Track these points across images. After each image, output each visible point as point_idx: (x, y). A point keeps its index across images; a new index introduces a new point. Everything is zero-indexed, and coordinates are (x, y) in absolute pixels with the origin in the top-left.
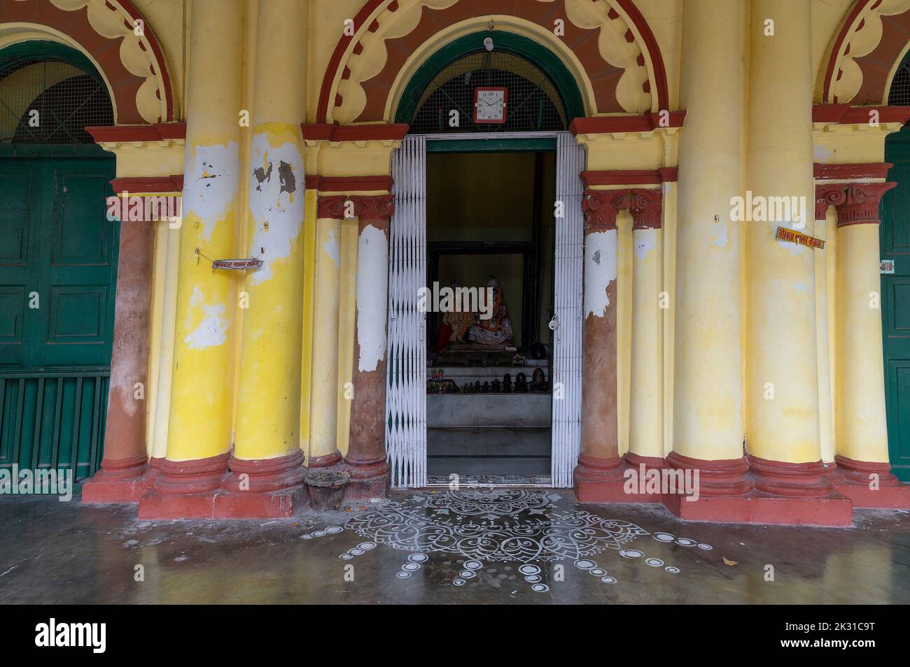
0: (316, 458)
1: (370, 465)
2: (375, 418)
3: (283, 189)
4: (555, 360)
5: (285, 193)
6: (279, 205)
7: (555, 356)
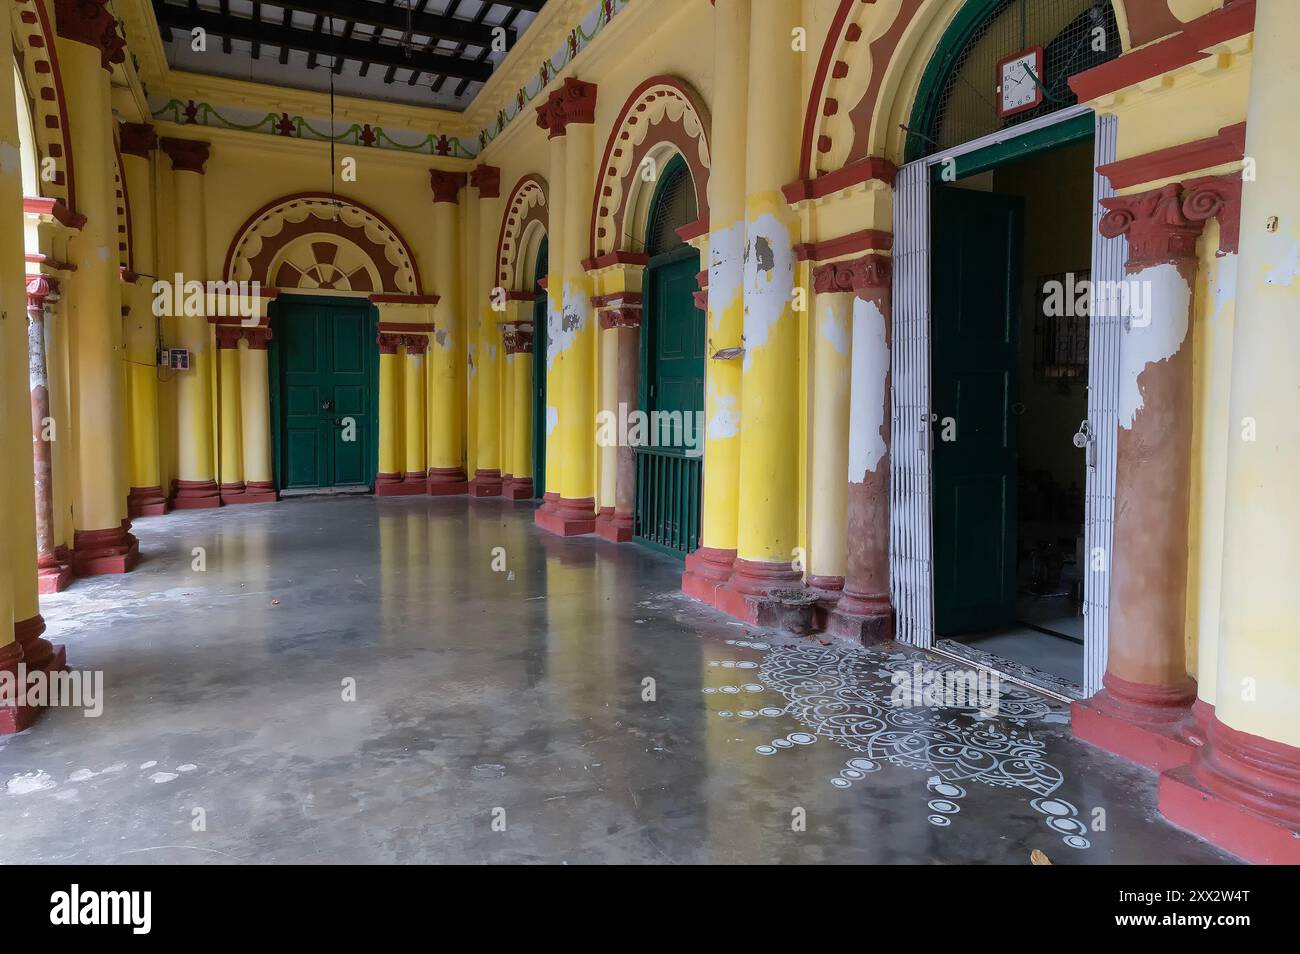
0: (815, 576)
1: (856, 598)
2: (863, 544)
3: (759, 267)
4: (1087, 499)
5: (762, 271)
6: (756, 287)
7: (1087, 493)
